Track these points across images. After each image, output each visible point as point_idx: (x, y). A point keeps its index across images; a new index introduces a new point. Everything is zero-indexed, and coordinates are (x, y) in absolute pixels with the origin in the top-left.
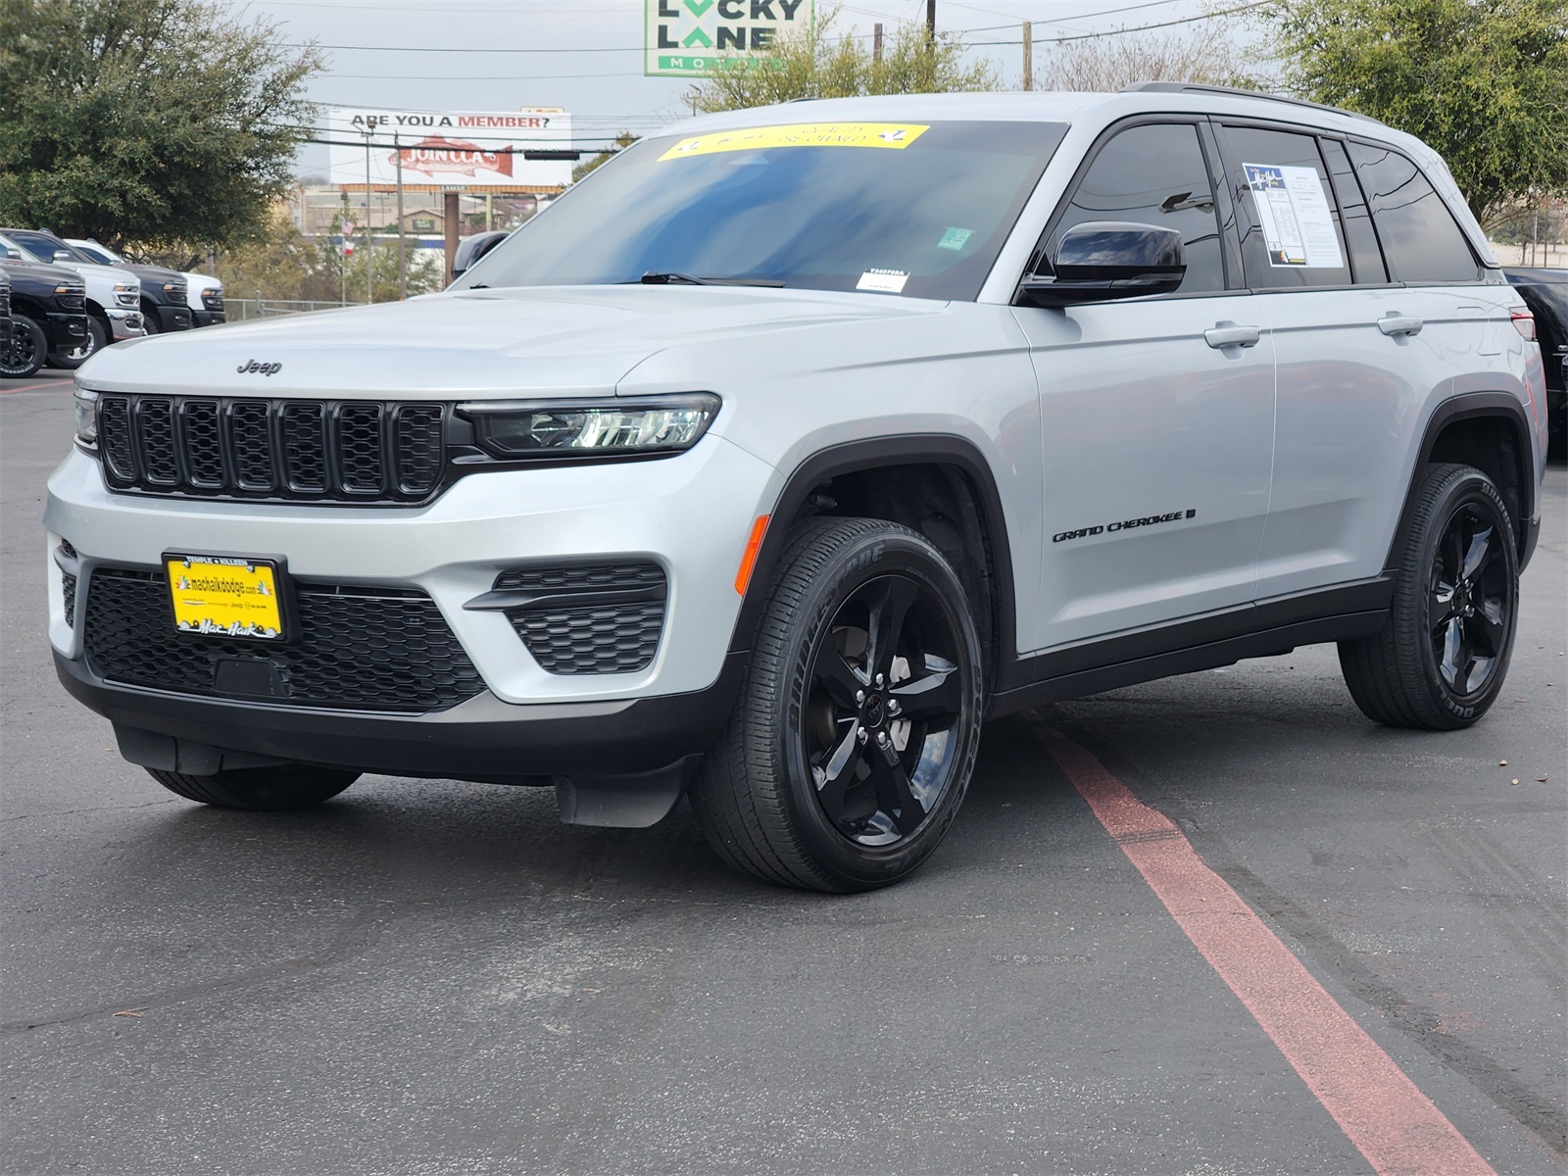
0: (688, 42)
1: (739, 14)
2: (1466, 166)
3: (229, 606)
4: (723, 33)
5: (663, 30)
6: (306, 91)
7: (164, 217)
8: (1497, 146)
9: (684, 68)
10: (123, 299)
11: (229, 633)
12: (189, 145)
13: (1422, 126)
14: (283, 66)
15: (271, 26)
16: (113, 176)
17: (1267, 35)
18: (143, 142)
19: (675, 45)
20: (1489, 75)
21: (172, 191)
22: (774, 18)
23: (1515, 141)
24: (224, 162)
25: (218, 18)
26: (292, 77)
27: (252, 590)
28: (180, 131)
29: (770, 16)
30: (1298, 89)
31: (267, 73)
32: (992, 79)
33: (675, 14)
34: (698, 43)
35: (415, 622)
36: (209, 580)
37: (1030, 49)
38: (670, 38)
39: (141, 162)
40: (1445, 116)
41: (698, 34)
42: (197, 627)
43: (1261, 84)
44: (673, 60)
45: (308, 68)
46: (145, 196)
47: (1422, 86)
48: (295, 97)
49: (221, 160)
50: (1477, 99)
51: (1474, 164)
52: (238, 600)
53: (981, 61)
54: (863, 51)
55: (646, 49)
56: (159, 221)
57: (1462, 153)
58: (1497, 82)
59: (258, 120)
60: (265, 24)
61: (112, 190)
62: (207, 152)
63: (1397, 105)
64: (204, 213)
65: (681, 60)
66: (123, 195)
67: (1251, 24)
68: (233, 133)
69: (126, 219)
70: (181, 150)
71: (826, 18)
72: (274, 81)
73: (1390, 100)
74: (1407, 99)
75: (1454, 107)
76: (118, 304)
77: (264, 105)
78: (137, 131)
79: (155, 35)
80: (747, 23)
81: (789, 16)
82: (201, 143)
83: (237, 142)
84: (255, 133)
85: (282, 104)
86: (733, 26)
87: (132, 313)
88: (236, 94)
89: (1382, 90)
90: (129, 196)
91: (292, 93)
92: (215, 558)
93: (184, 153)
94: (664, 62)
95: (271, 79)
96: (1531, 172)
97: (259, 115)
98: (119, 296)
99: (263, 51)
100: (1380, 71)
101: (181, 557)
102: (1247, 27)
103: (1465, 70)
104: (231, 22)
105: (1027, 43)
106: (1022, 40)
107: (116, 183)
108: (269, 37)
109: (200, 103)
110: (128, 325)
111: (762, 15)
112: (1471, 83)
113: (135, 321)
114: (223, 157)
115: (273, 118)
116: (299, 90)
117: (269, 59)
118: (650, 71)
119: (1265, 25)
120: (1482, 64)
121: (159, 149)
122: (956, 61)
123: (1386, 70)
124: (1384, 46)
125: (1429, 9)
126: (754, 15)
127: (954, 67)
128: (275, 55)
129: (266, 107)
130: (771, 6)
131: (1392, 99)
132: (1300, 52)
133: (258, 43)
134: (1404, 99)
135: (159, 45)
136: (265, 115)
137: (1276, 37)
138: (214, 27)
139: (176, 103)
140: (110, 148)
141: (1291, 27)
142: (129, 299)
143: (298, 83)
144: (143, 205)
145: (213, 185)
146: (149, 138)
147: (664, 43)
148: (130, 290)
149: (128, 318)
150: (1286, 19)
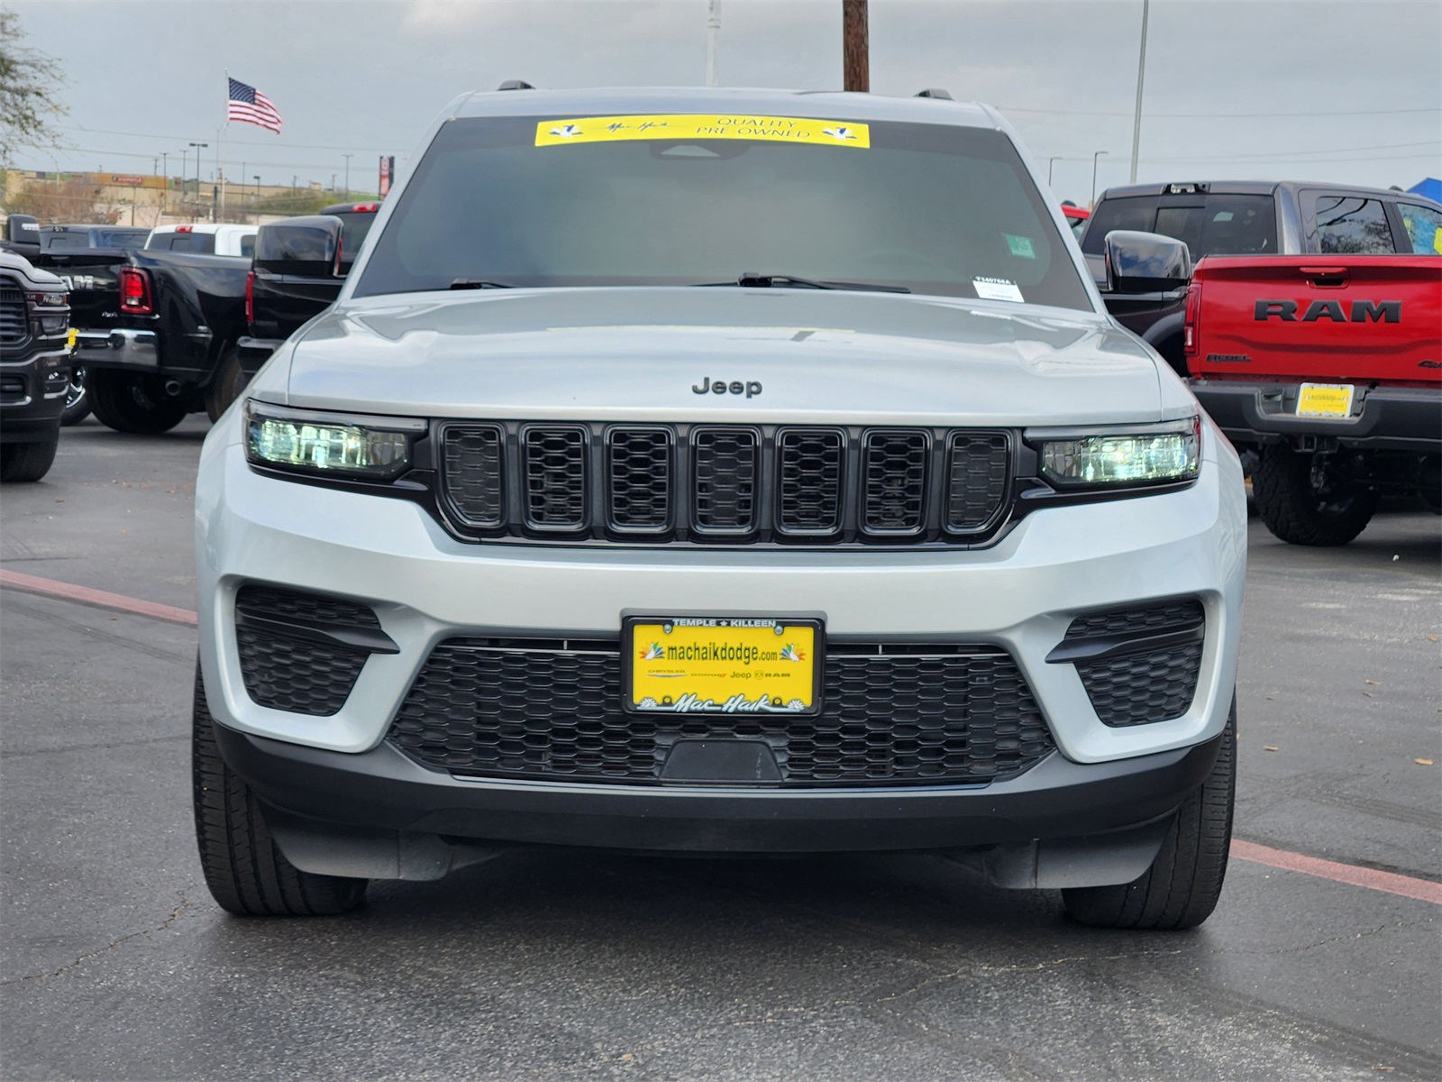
3: (728, 677)
11: (724, 709)
27: (772, 656)
35: (983, 681)
36: (700, 645)
42: (670, 704)
52: (746, 669)
92: (722, 619)
101: (664, 620)
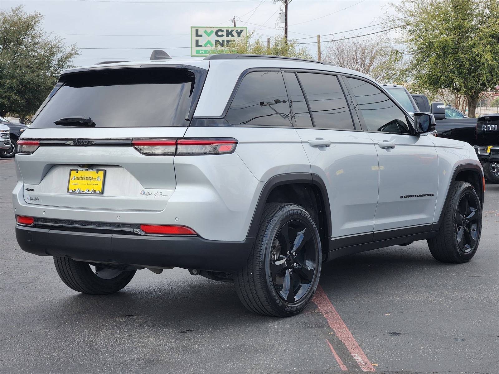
0: (206, 45)
1: (222, 36)
2: (474, 79)
4: (217, 41)
5: (197, 41)
6: (72, 62)
7: (24, 106)
8: (485, 72)
9: (204, 54)
10: (3, 135)
12: (32, 81)
13: (459, 66)
14: (65, 53)
15: (60, 40)
16: (5, 92)
17: (403, 35)
18: (15, 81)
19: (201, 46)
20: (482, 47)
21: (26, 97)
22: (234, 37)
23: (491, 71)
24: (44, 87)
25: (41, 38)
26: (67, 57)
28: (28, 76)
29: (233, 36)
30: (414, 54)
31: (59, 56)
32: (308, 53)
33: (201, 36)
34: (209, 45)
37: (320, 44)
38: (199, 44)
39: (15, 87)
40: (467, 62)
41: (209, 42)
43: (401, 52)
44: (201, 51)
45: (73, 54)
46: (16, 99)
47: (458, 52)
48: (69, 64)
49: (43, 86)
50: (478, 56)
51: (477, 78)
53: (304, 48)
54: (263, 45)
55: (191, 47)
56: (22, 107)
57: (473, 74)
58: (485, 50)
59: (56, 72)
60: (58, 39)
61: (5, 97)
62: (38, 84)
63: (450, 59)
64: (38, 104)
65: (203, 51)
66: (9, 99)
67: (398, 31)
68: (48, 77)
69: (10, 107)
70: (29, 83)
71: (250, 34)
72: (61, 59)
73: (447, 57)
74: (453, 56)
75: (469, 59)
76: (1, 136)
77: (58, 67)
78: (13, 77)
79: (21, 44)
80: (225, 38)
81: (239, 36)
82: (35, 80)
83: (49, 80)
84: (55, 77)
85: (64, 67)
86: (220, 39)
87: (7, 139)
88: (48, 63)
89: (444, 54)
90: (11, 99)
91: (68, 63)
93: (30, 84)
94: (198, 52)
95: (60, 58)
96: (497, 81)
97: (57, 71)
98: (2, 134)
99: (57, 49)
100: (443, 47)
102: (396, 32)
103: (473, 46)
104: (46, 39)
105: (319, 42)
106: (317, 42)
107: (6, 94)
108: (59, 44)
109: (35, 66)
110: (5, 144)
111: (230, 36)
112: (476, 51)
113: (8, 142)
114: (44, 85)
115: (61, 71)
116: (70, 62)
117: (59, 51)
118: (193, 55)
119: (402, 31)
120: (479, 44)
121: (21, 83)
122: (295, 48)
123: (445, 47)
124: (445, 39)
125: (460, 25)
126: (227, 36)
127: (294, 50)
128: (61, 49)
129: (59, 68)
130: (233, 33)
131: (448, 56)
132: (415, 41)
133: (55, 46)
134: (452, 56)
135: (22, 47)
136: (59, 70)
137: (406, 35)
138: (40, 40)
139: (27, 66)
140: (4, 83)
141: (411, 32)
142: (5, 135)
143: (70, 59)
144: (16, 102)
145: (41, 94)
146: (18, 79)
147: (197, 45)
148: (6, 132)
149: (5, 141)
150: (410, 29)
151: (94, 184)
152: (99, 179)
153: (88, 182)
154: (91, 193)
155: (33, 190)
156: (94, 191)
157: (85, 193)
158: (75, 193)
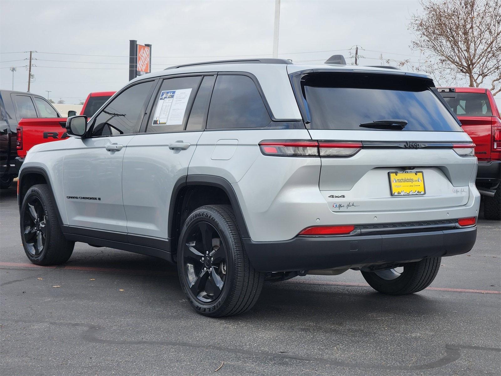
151: (416, 186)
152: (420, 181)
153: (410, 183)
154: (416, 194)
155: (344, 197)
156: (418, 192)
157: (410, 195)
158: (401, 195)
